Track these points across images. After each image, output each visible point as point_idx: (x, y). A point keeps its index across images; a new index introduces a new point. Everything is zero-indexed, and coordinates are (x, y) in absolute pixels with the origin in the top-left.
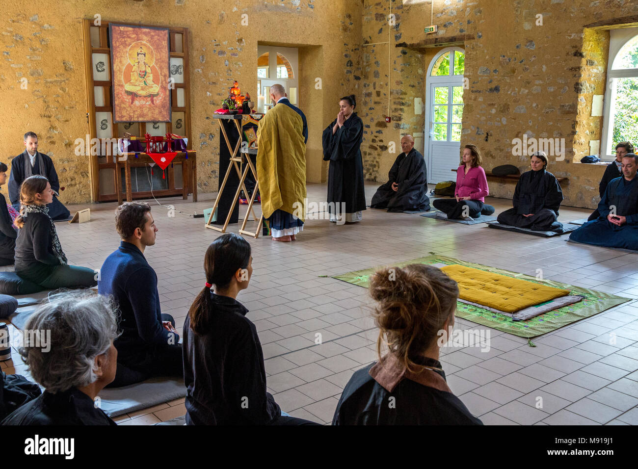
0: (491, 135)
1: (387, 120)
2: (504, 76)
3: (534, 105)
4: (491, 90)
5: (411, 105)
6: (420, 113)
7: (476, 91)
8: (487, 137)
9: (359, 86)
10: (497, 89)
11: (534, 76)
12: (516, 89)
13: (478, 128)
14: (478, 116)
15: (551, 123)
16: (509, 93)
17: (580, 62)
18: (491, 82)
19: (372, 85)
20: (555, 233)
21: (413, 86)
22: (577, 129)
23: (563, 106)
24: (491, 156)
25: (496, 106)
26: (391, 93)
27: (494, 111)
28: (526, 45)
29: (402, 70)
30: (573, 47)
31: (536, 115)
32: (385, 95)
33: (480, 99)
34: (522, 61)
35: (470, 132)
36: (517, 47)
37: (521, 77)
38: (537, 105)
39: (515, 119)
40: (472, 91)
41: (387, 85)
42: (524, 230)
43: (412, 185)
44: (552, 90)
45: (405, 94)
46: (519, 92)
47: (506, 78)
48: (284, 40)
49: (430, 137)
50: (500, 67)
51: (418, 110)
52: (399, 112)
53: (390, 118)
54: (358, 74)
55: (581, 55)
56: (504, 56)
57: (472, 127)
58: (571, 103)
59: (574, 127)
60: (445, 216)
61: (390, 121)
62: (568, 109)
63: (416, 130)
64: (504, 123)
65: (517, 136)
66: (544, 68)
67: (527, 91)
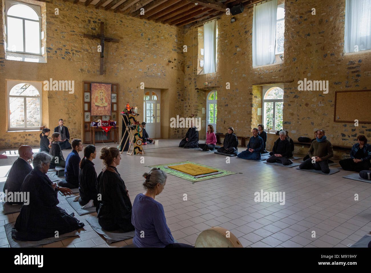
2: (229, 101)
3: (239, 111)
4: (225, 105)
5: (201, 110)
6: (204, 113)
8: (225, 122)
9: (183, 103)
10: (227, 105)
11: (238, 101)
12: (233, 105)
13: (222, 119)
14: (222, 115)
15: (244, 118)
16: (231, 107)
17: (252, 97)
18: (225, 103)
19: (187, 103)
20: (234, 155)
21: (201, 104)
22: (252, 120)
23: (247, 112)
24: (226, 129)
25: (227, 111)
26: (194, 106)
27: (226, 113)
28: (235, 90)
29: (197, 98)
30: (250, 91)
31: (239, 115)
32: (192, 106)
33: (222, 109)
34: (235, 96)
35: (219, 120)
37: (234, 101)
38: (240, 111)
39: (233, 116)
40: (220, 106)
41: (192, 103)
42: (224, 154)
43: (193, 139)
44: (244, 106)
45: (199, 106)
48: (154, 87)
49: (208, 122)
50: (228, 98)
51: (203, 112)
52: (196, 113)
53: (193, 115)
54: (182, 99)
55: (252, 94)
56: (229, 94)
57: (220, 118)
58: (250, 111)
59: (251, 119)
60: (202, 150)
61: (193, 116)
63: (203, 119)
64: (230, 117)
65: (234, 122)
66: (241, 98)
67: (236, 106)
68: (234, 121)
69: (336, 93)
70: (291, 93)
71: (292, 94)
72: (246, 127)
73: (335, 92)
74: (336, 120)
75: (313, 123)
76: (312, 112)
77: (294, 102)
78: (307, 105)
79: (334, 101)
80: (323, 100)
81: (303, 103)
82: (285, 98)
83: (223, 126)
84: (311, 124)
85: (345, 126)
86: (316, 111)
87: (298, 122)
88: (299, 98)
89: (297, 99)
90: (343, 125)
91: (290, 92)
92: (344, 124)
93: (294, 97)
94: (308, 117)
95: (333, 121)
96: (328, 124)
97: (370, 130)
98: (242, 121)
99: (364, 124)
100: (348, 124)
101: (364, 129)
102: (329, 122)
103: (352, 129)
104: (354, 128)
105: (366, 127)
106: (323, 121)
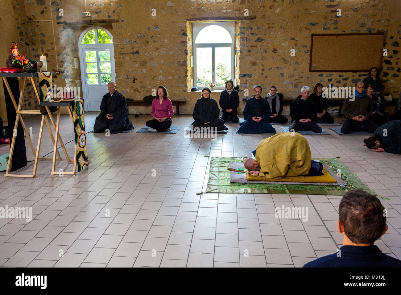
0: (137, 79)
1: (57, 73)
2: (141, 45)
3: (162, 61)
4: (134, 53)
5: (72, 63)
6: (78, 68)
7: (123, 54)
8: (134, 80)
9: (29, 50)
10: (137, 52)
11: (160, 45)
12: (150, 53)
13: (127, 75)
14: (127, 68)
15: (173, 71)
16: (146, 54)
17: (186, 39)
18: (133, 48)
19: (40, 49)
21: (72, 50)
22: (188, 74)
23: (179, 62)
24: (138, 91)
25: (138, 62)
26: (57, 55)
27: (137, 65)
28: (154, 28)
30: (182, 30)
31: (164, 67)
32: (52, 56)
33: (127, 58)
34: (152, 37)
35: (122, 78)
36: (148, 28)
37: (152, 46)
38: (164, 62)
39: (151, 70)
40: (121, 54)
41: (53, 49)
44: (172, 53)
46: (152, 54)
47: (143, 46)
49: (86, 82)
50: (138, 40)
51: (76, 66)
53: (59, 72)
54: (27, 41)
55: (186, 35)
56: (140, 34)
57: (123, 75)
58: (184, 60)
59: (186, 73)
62: (182, 64)
63: (76, 78)
64: (145, 72)
65: (153, 79)
66: (166, 41)
67: (157, 54)
68: (155, 77)
69: (313, 35)
70: (253, 34)
71: (253, 36)
73: (310, 35)
74: (312, 69)
75: (283, 75)
76: (282, 61)
77: (256, 47)
78: (275, 51)
79: (309, 45)
80: (296, 45)
81: (269, 49)
82: (243, 42)
83: (132, 87)
84: (280, 76)
85: (321, 76)
86: (287, 59)
87: (263, 74)
88: (263, 41)
89: (260, 43)
90: (319, 75)
91: (250, 34)
92: (320, 73)
93: (256, 41)
94: (276, 67)
95: (309, 71)
96: (302, 75)
97: (346, 79)
98: (170, 78)
99: (341, 73)
100: (325, 74)
101: (341, 78)
102: (303, 73)
103: (329, 79)
104: (330, 78)
105: (343, 76)
106: (296, 71)
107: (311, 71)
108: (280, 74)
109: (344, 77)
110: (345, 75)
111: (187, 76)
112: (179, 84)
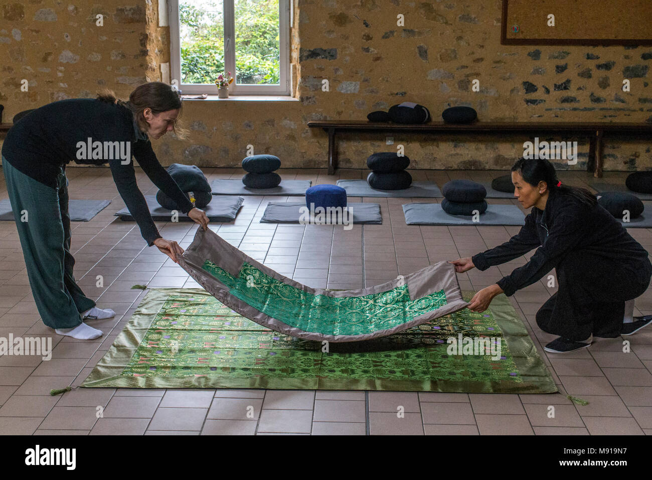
3: (71, 8)
15: (105, 38)
23: (122, 10)
31: (76, 25)
39: (37, 32)
58: (134, 6)
59: (143, 44)
62: (130, 15)
64: (18, 38)
65: (45, 59)
68: (49, 54)
72: (120, 79)
74: (509, 36)
75: (426, 52)
84: (418, 55)
85: (536, 55)
86: (435, 7)
87: (367, 50)
90: (529, 54)
92: (532, 48)
94: (404, 30)
95: (499, 42)
96: (479, 53)
97: (607, 66)
98: (97, 57)
99: (591, 47)
100: (545, 50)
101: (591, 64)
102: (482, 47)
103: (557, 67)
104: (562, 63)
105: (598, 58)
106: (463, 43)
107: (505, 41)
108: (417, 50)
109: (602, 61)
110: (605, 54)
111: (145, 53)
112: (121, 75)
